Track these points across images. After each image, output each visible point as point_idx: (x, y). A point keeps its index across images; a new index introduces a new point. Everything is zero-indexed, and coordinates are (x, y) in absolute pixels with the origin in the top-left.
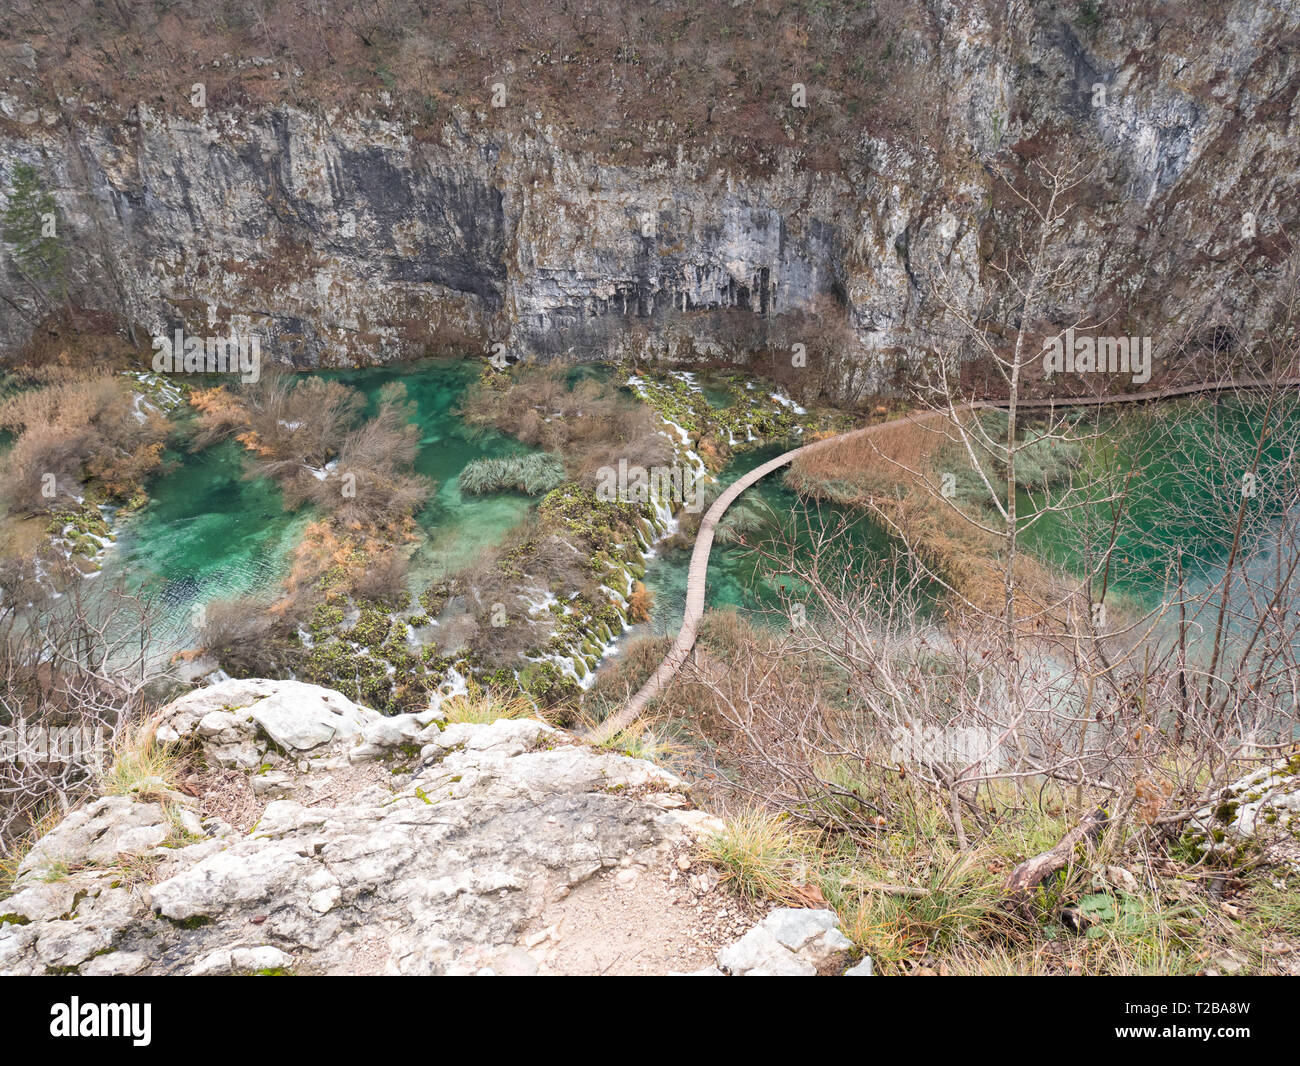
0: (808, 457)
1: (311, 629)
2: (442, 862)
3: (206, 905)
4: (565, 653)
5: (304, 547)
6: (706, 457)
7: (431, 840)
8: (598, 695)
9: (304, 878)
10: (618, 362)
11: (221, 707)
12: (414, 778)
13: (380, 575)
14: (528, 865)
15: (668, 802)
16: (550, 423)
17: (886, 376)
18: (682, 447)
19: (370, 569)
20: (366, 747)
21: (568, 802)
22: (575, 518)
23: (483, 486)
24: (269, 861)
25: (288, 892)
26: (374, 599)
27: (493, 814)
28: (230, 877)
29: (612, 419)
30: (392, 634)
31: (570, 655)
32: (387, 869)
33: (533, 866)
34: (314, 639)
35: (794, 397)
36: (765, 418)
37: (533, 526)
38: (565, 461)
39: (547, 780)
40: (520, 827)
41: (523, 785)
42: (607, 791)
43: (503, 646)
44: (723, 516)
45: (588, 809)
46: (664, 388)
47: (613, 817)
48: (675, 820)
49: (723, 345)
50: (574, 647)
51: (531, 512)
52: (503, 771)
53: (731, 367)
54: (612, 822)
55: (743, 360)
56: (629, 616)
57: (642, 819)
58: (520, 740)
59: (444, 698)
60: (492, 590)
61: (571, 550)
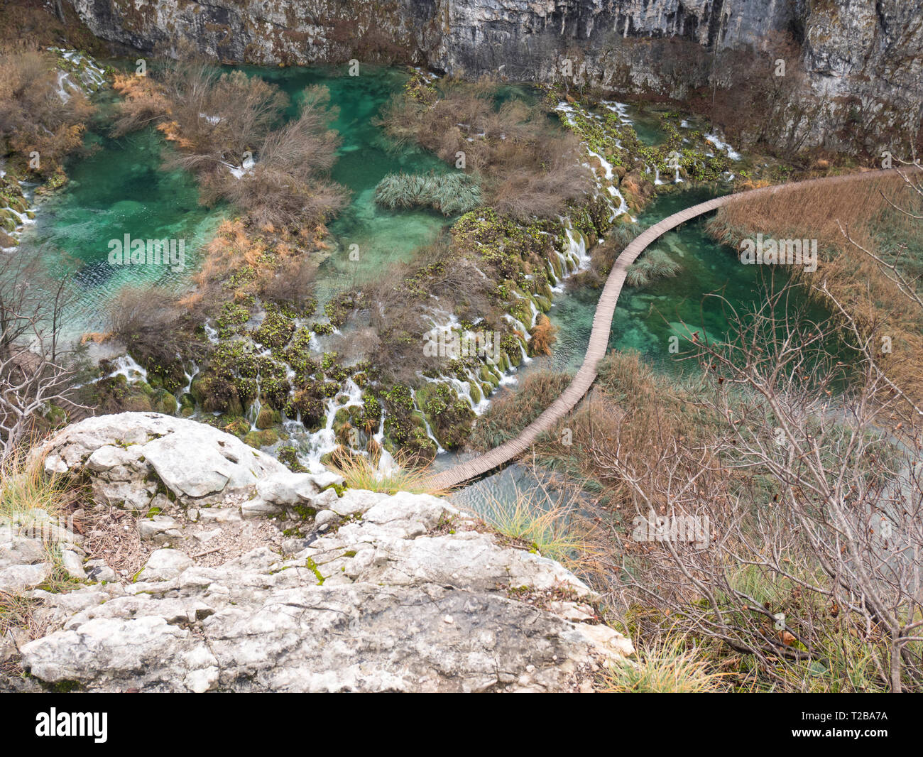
0: (736, 207)
1: (217, 326)
2: (327, 653)
3: (78, 670)
4: (462, 377)
5: (217, 244)
6: (628, 195)
7: (318, 628)
8: (490, 423)
9: (181, 652)
10: (549, 86)
11: (113, 442)
12: (306, 545)
13: (288, 280)
14: (419, 668)
15: (574, 613)
16: (472, 143)
17: (835, 127)
18: (604, 182)
19: (279, 272)
20: (258, 503)
21: (468, 603)
22: (487, 243)
23: (399, 201)
24: (145, 631)
25: (163, 666)
26: (280, 302)
27: (386, 605)
28: (105, 644)
29: (536, 146)
30: (295, 338)
31: (467, 379)
32: (270, 655)
33: (424, 670)
34: (220, 335)
35: (730, 140)
36: (695, 160)
37: (444, 247)
38: (483, 184)
39: (446, 570)
40: (414, 623)
41: (420, 573)
42: (509, 591)
43: (402, 363)
44: (638, 257)
45: (489, 613)
46: (594, 118)
47: (514, 626)
48: (581, 636)
49: (662, 76)
50: (473, 372)
51: (443, 233)
52: (402, 554)
53: (666, 102)
54: (513, 632)
55: (680, 96)
56: (530, 347)
57: (546, 633)
58: (422, 519)
59: (340, 407)
60: (397, 307)
61: (480, 276)
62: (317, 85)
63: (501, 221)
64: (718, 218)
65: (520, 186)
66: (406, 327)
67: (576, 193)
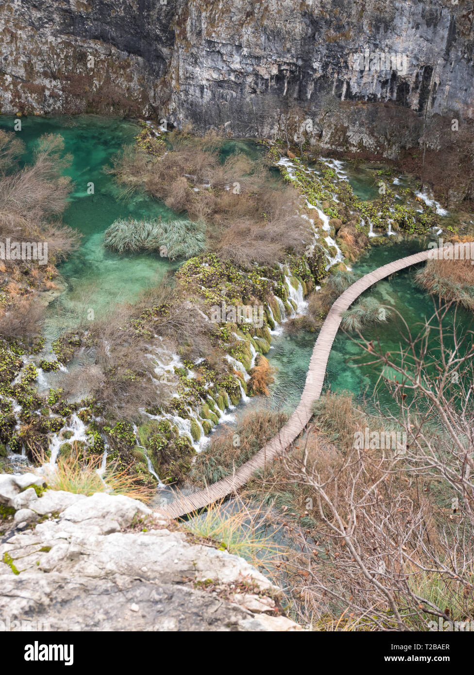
4: (184, 415)
6: (344, 245)
7: (8, 613)
8: (210, 459)
10: (271, 142)
12: (4, 541)
13: (17, 318)
15: (255, 605)
16: (198, 193)
18: (322, 233)
19: (9, 310)
21: (154, 592)
22: (210, 287)
23: (127, 245)
26: (9, 339)
27: (75, 593)
29: (258, 197)
30: (22, 374)
31: (188, 417)
35: (438, 198)
36: (406, 215)
37: (169, 289)
38: (208, 231)
39: (136, 564)
40: (102, 611)
41: (111, 566)
42: (195, 584)
43: (126, 400)
44: (353, 304)
45: (173, 602)
46: (312, 173)
47: (197, 615)
48: (260, 625)
49: (376, 137)
50: (193, 410)
51: (168, 276)
52: (94, 548)
53: (380, 161)
54: (195, 620)
55: (393, 155)
56: (249, 387)
57: (227, 621)
58: (116, 517)
59: (64, 442)
60: (122, 345)
61: (202, 317)
62: (52, 134)
63: (224, 267)
64: (426, 270)
65: (243, 234)
66: (130, 365)
67: (295, 242)
